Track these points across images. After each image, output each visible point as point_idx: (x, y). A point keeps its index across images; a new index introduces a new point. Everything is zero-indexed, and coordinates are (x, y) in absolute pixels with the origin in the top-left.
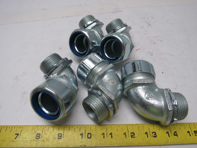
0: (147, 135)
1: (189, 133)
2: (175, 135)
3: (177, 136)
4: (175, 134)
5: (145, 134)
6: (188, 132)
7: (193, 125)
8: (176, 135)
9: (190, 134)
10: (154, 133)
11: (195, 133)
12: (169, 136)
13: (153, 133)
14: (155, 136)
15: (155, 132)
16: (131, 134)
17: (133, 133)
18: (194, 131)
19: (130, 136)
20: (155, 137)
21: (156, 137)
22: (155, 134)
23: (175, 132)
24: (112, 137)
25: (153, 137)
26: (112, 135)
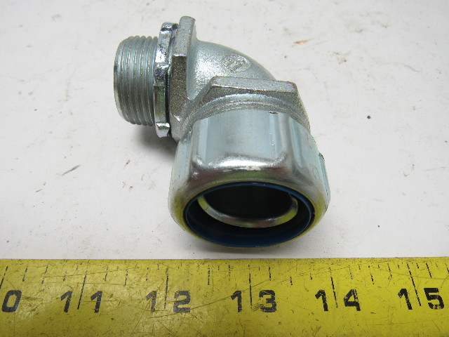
0: (239, 301)
1: (407, 297)
2: (348, 304)
3: (358, 309)
4: (352, 299)
5: (233, 297)
6: (403, 292)
7: (422, 266)
8: (356, 304)
9: (408, 302)
10: (269, 296)
11: (429, 298)
12: (326, 308)
13: (261, 294)
14: (270, 305)
15: (272, 293)
16: (176, 296)
17: (186, 293)
18: (427, 290)
19: (170, 306)
20: (268, 310)
21: (273, 309)
22: (272, 300)
23: (352, 293)
24: (98, 306)
25: (259, 311)
26: (99, 300)
